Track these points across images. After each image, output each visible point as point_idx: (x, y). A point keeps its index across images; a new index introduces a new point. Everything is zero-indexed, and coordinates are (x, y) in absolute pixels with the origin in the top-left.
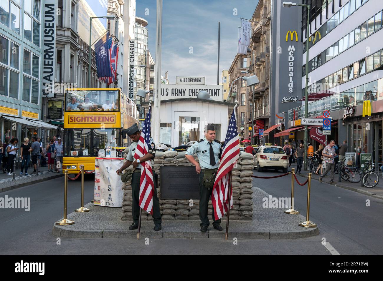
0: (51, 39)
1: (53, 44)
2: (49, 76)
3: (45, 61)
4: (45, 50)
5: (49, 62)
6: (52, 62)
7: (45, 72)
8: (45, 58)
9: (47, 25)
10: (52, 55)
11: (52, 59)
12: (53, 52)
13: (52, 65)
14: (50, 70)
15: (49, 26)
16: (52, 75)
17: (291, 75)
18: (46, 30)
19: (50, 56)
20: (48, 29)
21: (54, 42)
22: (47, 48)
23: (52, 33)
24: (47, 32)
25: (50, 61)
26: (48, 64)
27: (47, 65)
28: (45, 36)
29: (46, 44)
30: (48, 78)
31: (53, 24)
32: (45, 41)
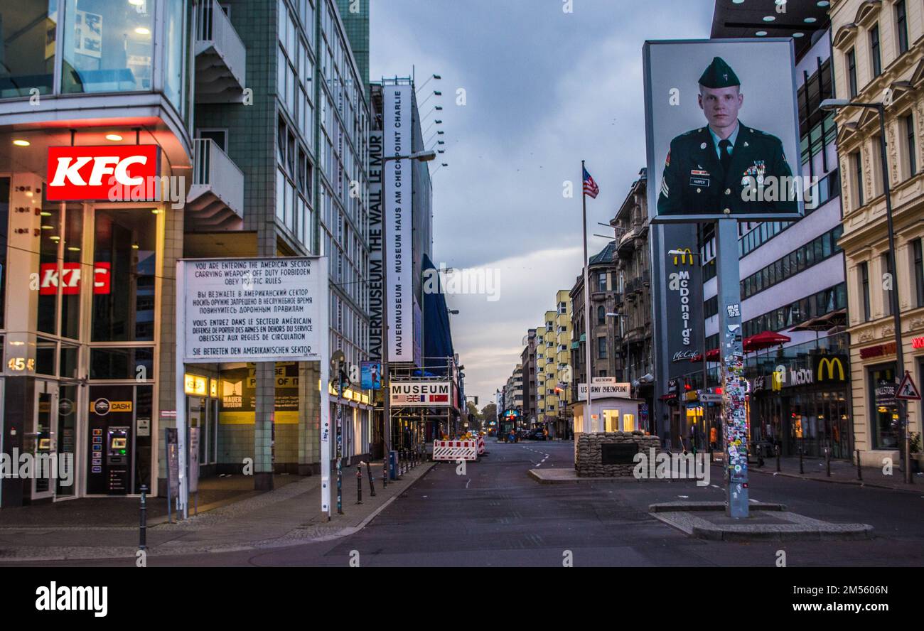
0: (377, 302)
1: (380, 309)
2: (377, 349)
3: (372, 331)
4: (371, 317)
5: (376, 331)
6: (381, 330)
8: (371, 327)
9: (373, 286)
10: (380, 322)
11: (380, 327)
12: (380, 318)
14: (378, 341)
15: (376, 287)
16: (381, 347)
17: (686, 316)
18: (372, 292)
19: (377, 324)
20: (375, 290)
22: (373, 314)
23: (380, 296)
24: (373, 294)
25: (378, 330)
26: (376, 334)
27: (373, 335)
29: (372, 310)
30: (376, 351)
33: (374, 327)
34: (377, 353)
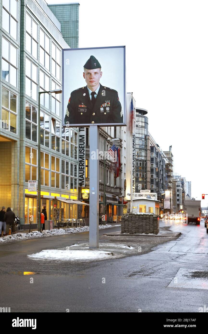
0: (83, 154)
1: (84, 157)
2: (82, 175)
3: (80, 167)
4: (79, 161)
5: (82, 167)
6: (84, 167)
7: (80, 173)
8: (80, 165)
9: (81, 147)
10: (84, 163)
11: (84, 165)
12: (84, 162)
13: (84, 169)
14: (82, 172)
15: (82, 148)
16: (84, 174)
18: (80, 149)
19: (82, 164)
20: (81, 149)
21: (85, 156)
22: (81, 159)
23: (84, 151)
24: (81, 150)
26: (82, 169)
28: (80, 153)
29: (80, 158)
30: (82, 176)
31: (84, 146)
32: (80, 155)
33: (81, 165)
34: (82, 177)
